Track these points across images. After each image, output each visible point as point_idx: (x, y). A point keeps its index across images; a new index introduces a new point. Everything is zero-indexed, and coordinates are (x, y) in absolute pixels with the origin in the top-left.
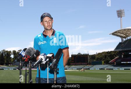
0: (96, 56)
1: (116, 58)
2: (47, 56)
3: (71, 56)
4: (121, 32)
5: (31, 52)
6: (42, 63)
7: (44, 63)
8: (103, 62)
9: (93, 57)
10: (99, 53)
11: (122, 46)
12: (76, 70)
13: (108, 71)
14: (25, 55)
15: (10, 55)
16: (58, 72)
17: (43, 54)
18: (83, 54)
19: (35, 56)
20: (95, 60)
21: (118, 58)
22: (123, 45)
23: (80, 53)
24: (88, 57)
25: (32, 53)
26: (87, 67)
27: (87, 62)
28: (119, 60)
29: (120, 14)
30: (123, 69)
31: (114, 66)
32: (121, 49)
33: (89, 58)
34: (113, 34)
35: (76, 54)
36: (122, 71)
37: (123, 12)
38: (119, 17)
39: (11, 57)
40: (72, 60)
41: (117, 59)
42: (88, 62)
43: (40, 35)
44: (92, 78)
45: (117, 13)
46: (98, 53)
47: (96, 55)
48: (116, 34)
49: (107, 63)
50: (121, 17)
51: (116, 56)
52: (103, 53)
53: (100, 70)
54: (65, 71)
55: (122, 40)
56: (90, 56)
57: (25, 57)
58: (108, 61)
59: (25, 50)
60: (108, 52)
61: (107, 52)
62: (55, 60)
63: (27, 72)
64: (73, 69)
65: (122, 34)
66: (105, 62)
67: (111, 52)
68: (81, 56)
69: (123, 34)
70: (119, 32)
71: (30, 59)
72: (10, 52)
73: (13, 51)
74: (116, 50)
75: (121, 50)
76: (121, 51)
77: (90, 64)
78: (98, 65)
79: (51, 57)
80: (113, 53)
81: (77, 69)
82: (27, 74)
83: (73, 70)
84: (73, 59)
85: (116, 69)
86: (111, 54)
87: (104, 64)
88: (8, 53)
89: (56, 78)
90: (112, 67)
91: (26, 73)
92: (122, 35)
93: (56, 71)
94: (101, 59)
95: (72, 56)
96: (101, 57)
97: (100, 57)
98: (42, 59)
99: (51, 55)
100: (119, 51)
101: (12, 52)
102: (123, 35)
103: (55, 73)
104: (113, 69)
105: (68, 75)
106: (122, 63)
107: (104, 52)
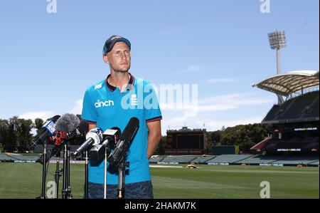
0: (222, 135)
1: (266, 139)
2: (105, 133)
3: (166, 135)
4: (278, 83)
5: (69, 123)
6: (92, 150)
7: (97, 150)
8: (237, 148)
9: (216, 136)
10: (229, 128)
11: (280, 113)
12: (175, 165)
13: (249, 169)
14: (56, 131)
15: (30, 130)
16: (128, 170)
17: (96, 129)
18: (192, 129)
19: (78, 132)
20: (219, 144)
21: (270, 140)
22: (281, 110)
23: (186, 128)
24: (205, 135)
25: (71, 126)
26: (202, 158)
27: (202, 147)
28: (273, 145)
29: (275, 41)
30: (280, 164)
31: (262, 157)
32: (278, 119)
33: (205, 139)
34: (261, 86)
35: (178, 130)
36: (278, 168)
37: (282, 36)
38: (273, 48)
39: (31, 133)
40: (169, 144)
41: (267, 143)
42: (205, 148)
43: (100, 86)
44: (212, 184)
45: (270, 40)
46: (226, 128)
47: (222, 132)
48: (266, 85)
49: (246, 150)
50: (278, 49)
51: (267, 136)
52: (237, 127)
53: (231, 166)
54: (150, 166)
55: (280, 99)
56: (208, 134)
57: (54, 134)
58: (247, 145)
59: (55, 119)
60: (248, 127)
61: (246, 126)
62: (121, 144)
63: (60, 169)
64: (171, 163)
65: (279, 86)
66: (241, 149)
67: (255, 125)
68: (190, 135)
69: (281, 85)
70: (272, 80)
71: (65, 140)
72: (30, 122)
73: (36, 120)
74: (265, 122)
75: (277, 122)
76: (277, 124)
77: (208, 152)
78: (226, 155)
79: (113, 136)
80: (260, 129)
81: (180, 163)
82: (60, 173)
83: (169, 165)
84: (171, 140)
85: (265, 163)
86: (255, 131)
87: (239, 154)
88: (25, 125)
89: (123, 184)
90: (257, 160)
91: (57, 172)
92: (280, 88)
93: (123, 169)
94: (233, 141)
95: (169, 133)
96: (232, 138)
97: (230, 137)
98: (93, 141)
99: (113, 132)
100: (274, 124)
101: (34, 122)
102: (282, 87)
103: (121, 173)
104: (258, 164)
105: (157, 177)
106: (278, 150)
107: (240, 126)
